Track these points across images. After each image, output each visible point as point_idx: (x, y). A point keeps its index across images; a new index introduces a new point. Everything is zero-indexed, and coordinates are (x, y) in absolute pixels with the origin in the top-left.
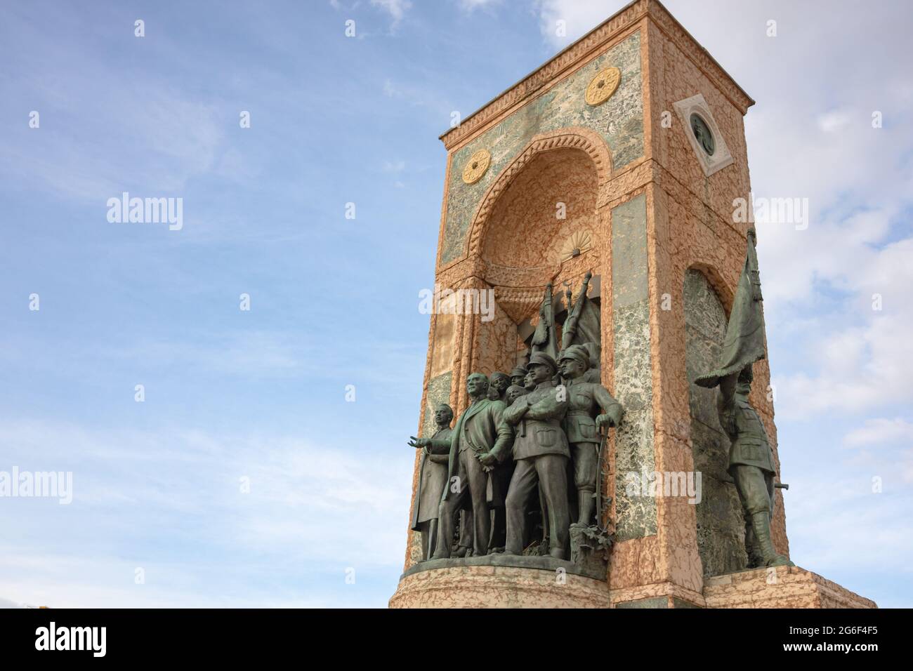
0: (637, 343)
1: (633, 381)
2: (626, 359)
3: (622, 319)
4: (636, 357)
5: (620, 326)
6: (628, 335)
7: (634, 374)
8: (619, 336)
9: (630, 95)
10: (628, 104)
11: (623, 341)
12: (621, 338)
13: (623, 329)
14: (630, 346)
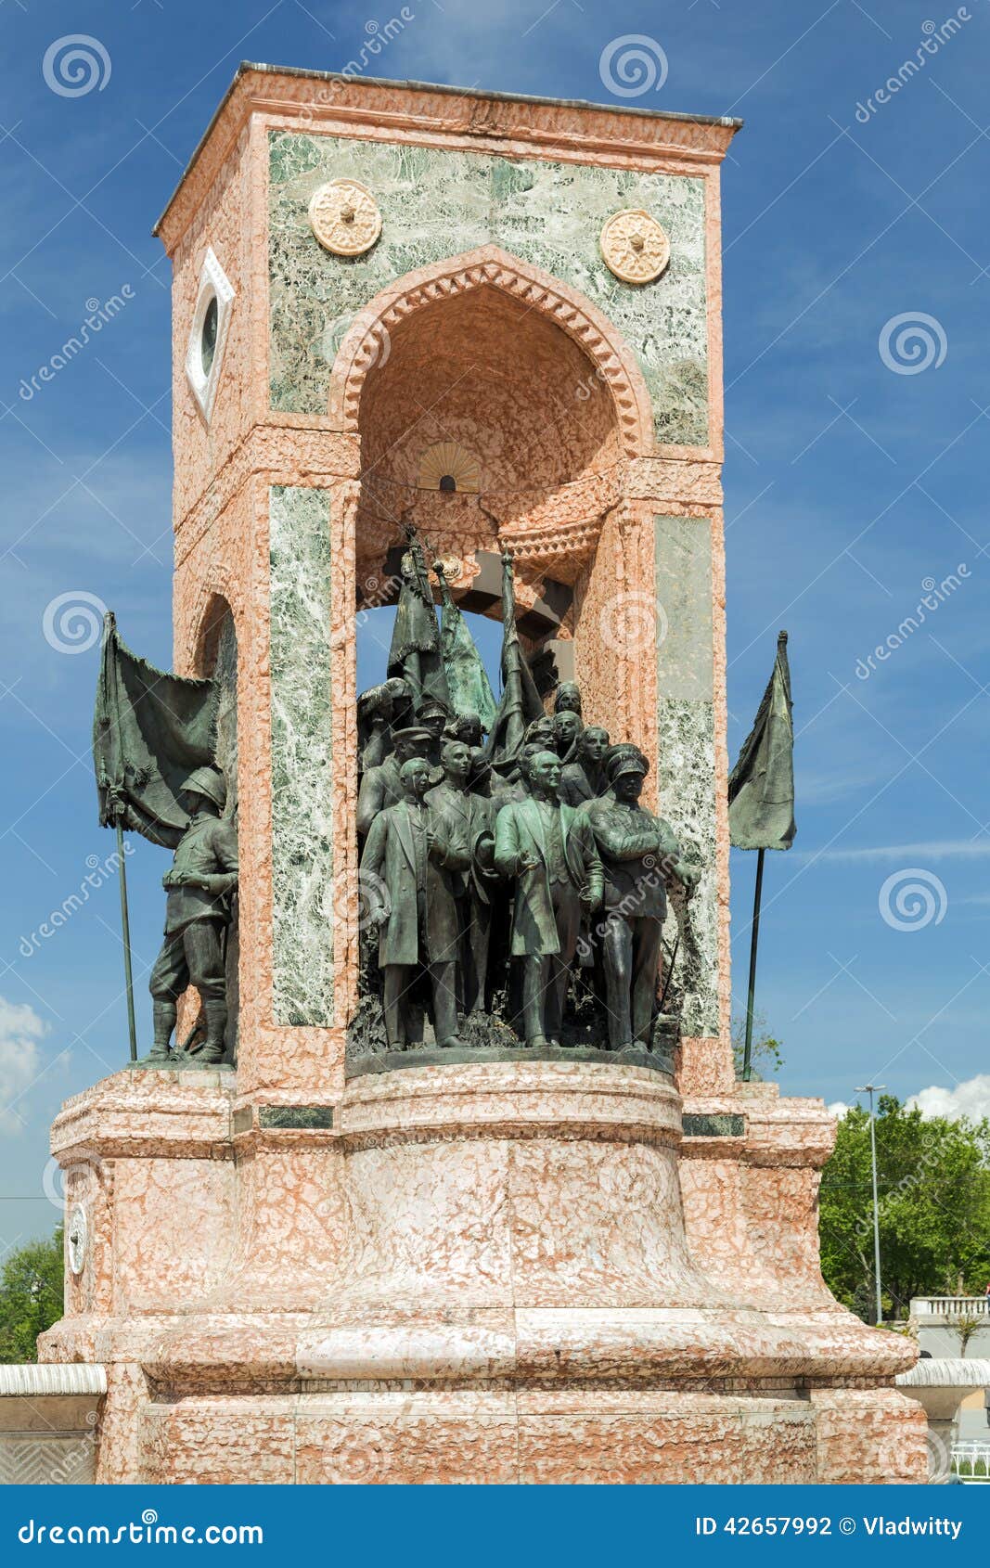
0: (695, 766)
1: (689, 820)
2: (677, 782)
3: (672, 717)
4: (693, 786)
5: (667, 727)
6: (681, 746)
7: (690, 811)
8: (668, 742)
9: (686, 307)
10: (680, 323)
11: (673, 753)
12: (670, 747)
13: (673, 733)
14: (685, 766)
